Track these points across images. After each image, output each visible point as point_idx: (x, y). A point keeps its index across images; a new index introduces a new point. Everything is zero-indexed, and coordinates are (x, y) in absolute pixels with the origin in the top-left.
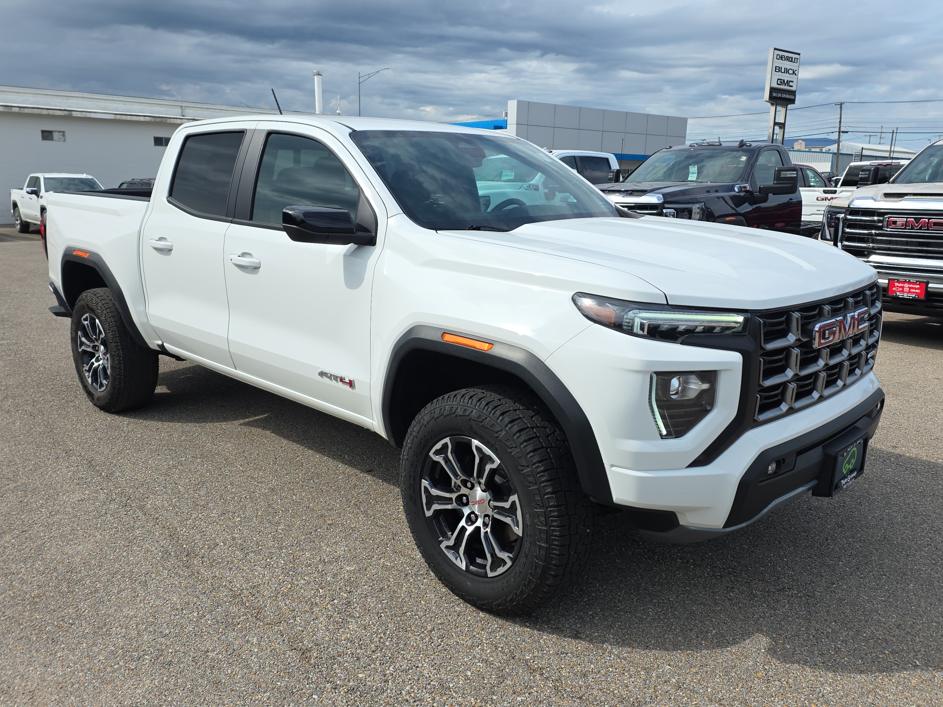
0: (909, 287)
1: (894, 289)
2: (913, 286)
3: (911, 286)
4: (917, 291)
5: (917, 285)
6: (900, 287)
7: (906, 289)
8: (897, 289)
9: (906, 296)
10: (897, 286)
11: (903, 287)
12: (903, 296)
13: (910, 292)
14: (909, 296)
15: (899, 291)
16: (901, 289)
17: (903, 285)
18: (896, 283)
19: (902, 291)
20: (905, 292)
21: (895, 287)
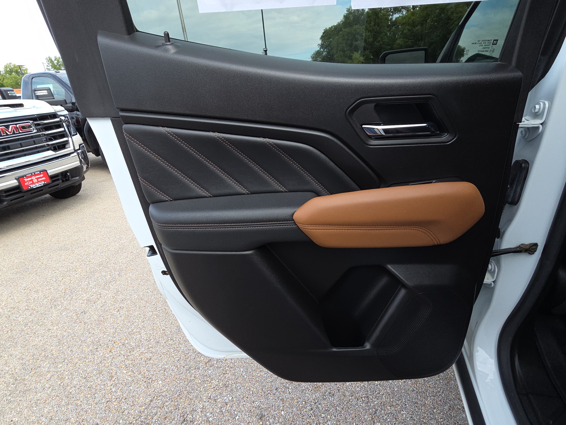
0: (36, 178)
1: (26, 184)
2: (39, 176)
3: (37, 177)
4: (43, 179)
5: (41, 174)
6: (30, 181)
7: (35, 181)
8: (29, 183)
9: (38, 185)
10: (28, 181)
11: (32, 180)
12: (36, 186)
13: (38, 182)
14: (41, 185)
15: (31, 184)
16: (31, 182)
17: (31, 179)
18: (25, 179)
19: (33, 183)
20: (35, 183)
21: (26, 182)
